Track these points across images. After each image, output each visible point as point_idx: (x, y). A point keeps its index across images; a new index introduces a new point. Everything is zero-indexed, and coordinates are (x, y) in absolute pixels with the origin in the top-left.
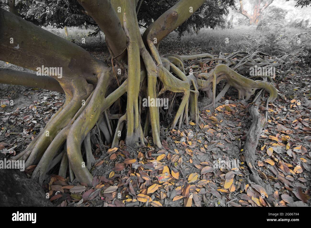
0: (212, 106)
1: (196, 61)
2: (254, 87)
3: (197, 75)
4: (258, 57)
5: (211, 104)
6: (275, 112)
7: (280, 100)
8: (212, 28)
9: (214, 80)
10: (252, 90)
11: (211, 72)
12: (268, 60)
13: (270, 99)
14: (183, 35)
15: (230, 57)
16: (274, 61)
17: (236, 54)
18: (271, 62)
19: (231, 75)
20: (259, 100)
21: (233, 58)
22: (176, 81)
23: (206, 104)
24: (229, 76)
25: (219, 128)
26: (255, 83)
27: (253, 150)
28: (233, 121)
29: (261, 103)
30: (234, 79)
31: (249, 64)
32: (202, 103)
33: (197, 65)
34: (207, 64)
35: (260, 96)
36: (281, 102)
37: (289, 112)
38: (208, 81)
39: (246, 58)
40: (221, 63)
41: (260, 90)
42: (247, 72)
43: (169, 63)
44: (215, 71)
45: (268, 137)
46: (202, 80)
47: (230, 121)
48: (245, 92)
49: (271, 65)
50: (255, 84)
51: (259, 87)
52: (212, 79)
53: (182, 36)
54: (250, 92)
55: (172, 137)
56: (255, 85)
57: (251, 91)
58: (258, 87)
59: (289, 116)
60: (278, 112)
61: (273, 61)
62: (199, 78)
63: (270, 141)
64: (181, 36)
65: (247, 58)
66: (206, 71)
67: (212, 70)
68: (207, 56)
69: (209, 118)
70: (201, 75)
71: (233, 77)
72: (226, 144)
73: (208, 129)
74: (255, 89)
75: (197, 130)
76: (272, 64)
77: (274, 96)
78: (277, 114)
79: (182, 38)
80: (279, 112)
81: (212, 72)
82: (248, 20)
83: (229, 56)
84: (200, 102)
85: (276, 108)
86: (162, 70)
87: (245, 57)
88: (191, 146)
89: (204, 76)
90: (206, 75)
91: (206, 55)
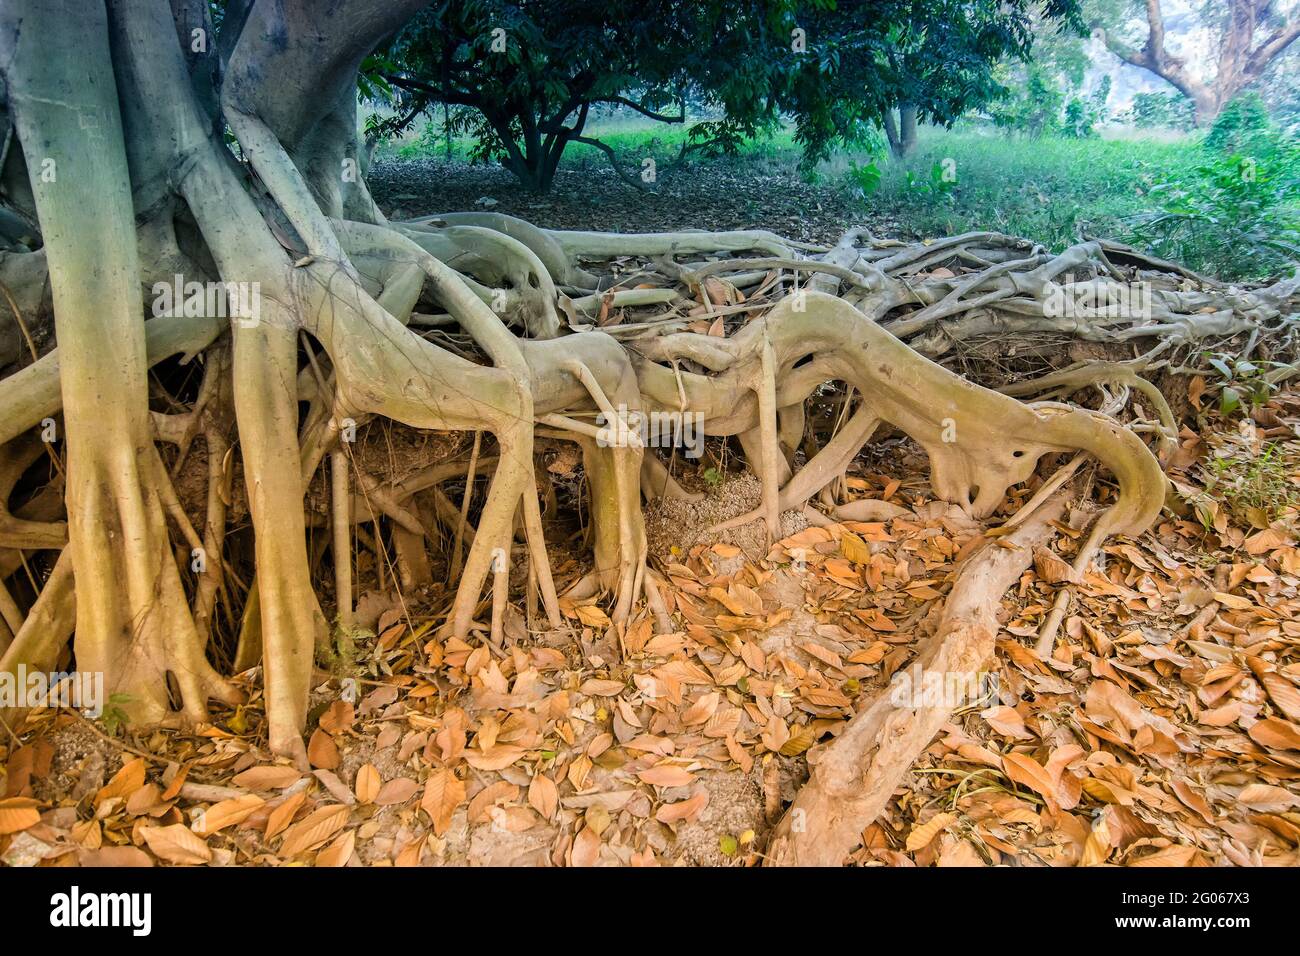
0: (762, 524)
1: (668, 265)
2: (1023, 440)
3: (650, 340)
4: (1102, 273)
5: (755, 515)
6: (1129, 596)
7: (1187, 529)
8: (942, 123)
9: (763, 377)
10: (1018, 454)
11: (746, 335)
12: (1163, 297)
13: (1117, 519)
14: (827, 159)
15: (911, 263)
16: (1206, 304)
17: (953, 246)
18: (1185, 308)
19: (873, 359)
20: (1052, 514)
21: (929, 270)
22: (421, 363)
23: (733, 509)
24: (863, 366)
25: (739, 659)
26: (1029, 413)
27: (827, 844)
28: (847, 623)
29: (1052, 536)
30: (888, 382)
31: (1021, 306)
32: (708, 505)
33: (672, 287)
34: (740, 289)
35: (1068, 495)
36: (1192, 540)
37: (1212, 609)
38: (727, 383)
39: (1005, 274)
40: (825, 287)
41: (1064, 459)
42: (1012, 352)
43: (413, 258)
44: (773, 329)
45: (996, 760)
46: (678, 372)
47: (832, 622)
48: (969, 464)
49: (1180, 324)
50: (1029, 422)
51: (1057, 442)
52: (754, 372)
53: (822, 162)
54: (1001, 468)
55: (413, 685)
56: (1028, 425)
57: (1007, 458)
58: (1048, 438)
59: (1201, 634)
60: (1144, 600)
61: (1198, 301)
62: (666, 364)
63: (1000, 788)
64: (814, 161)
65: (1016, 276)
66: (719, 327)
67: (757, 323)
68: (757, 245)
69: (714, 593)
70: (674, 342)
71: (882, 370)
72: (712, 771)
73: (671, 657)
74: (1033, 453)
75: (592, 659)
76: (1186, 321)
77: (1143, 499)
78: (1138, 613)
79: (824, 170)
80: (1151, 603)
81: (752, 335)
82: (1187, 102)
83: (901, 256)
84: (701, 496)
85: (1140, 572)
86: (327, 289)
87: (994, 268)
88: (491, 755)
89: (693, 349)
90: (707, 344)
91: (746, 237)
